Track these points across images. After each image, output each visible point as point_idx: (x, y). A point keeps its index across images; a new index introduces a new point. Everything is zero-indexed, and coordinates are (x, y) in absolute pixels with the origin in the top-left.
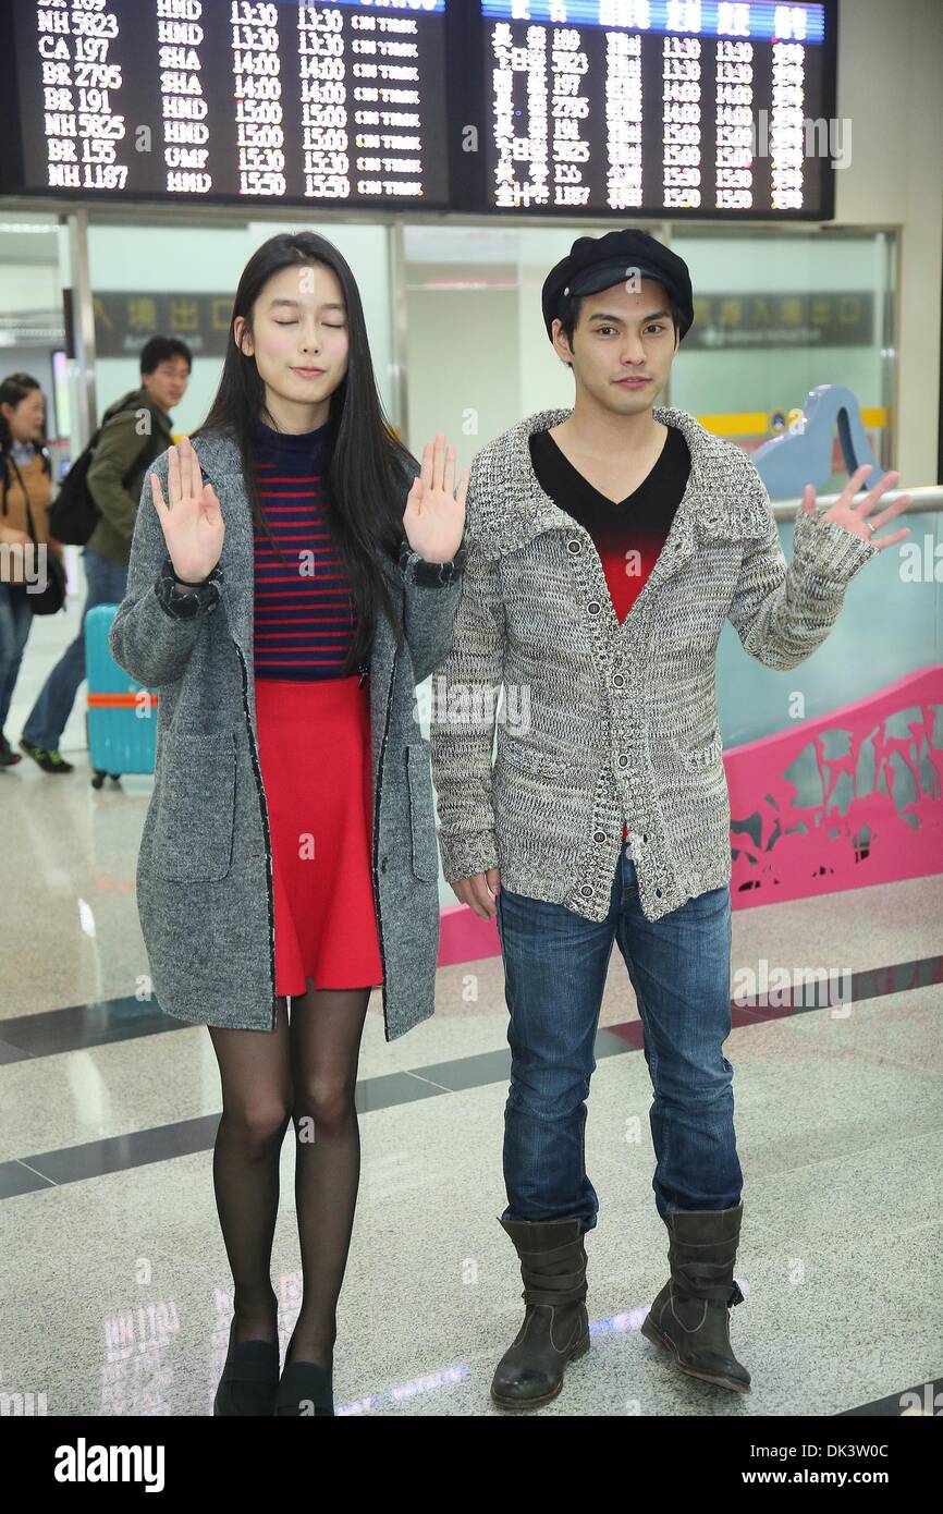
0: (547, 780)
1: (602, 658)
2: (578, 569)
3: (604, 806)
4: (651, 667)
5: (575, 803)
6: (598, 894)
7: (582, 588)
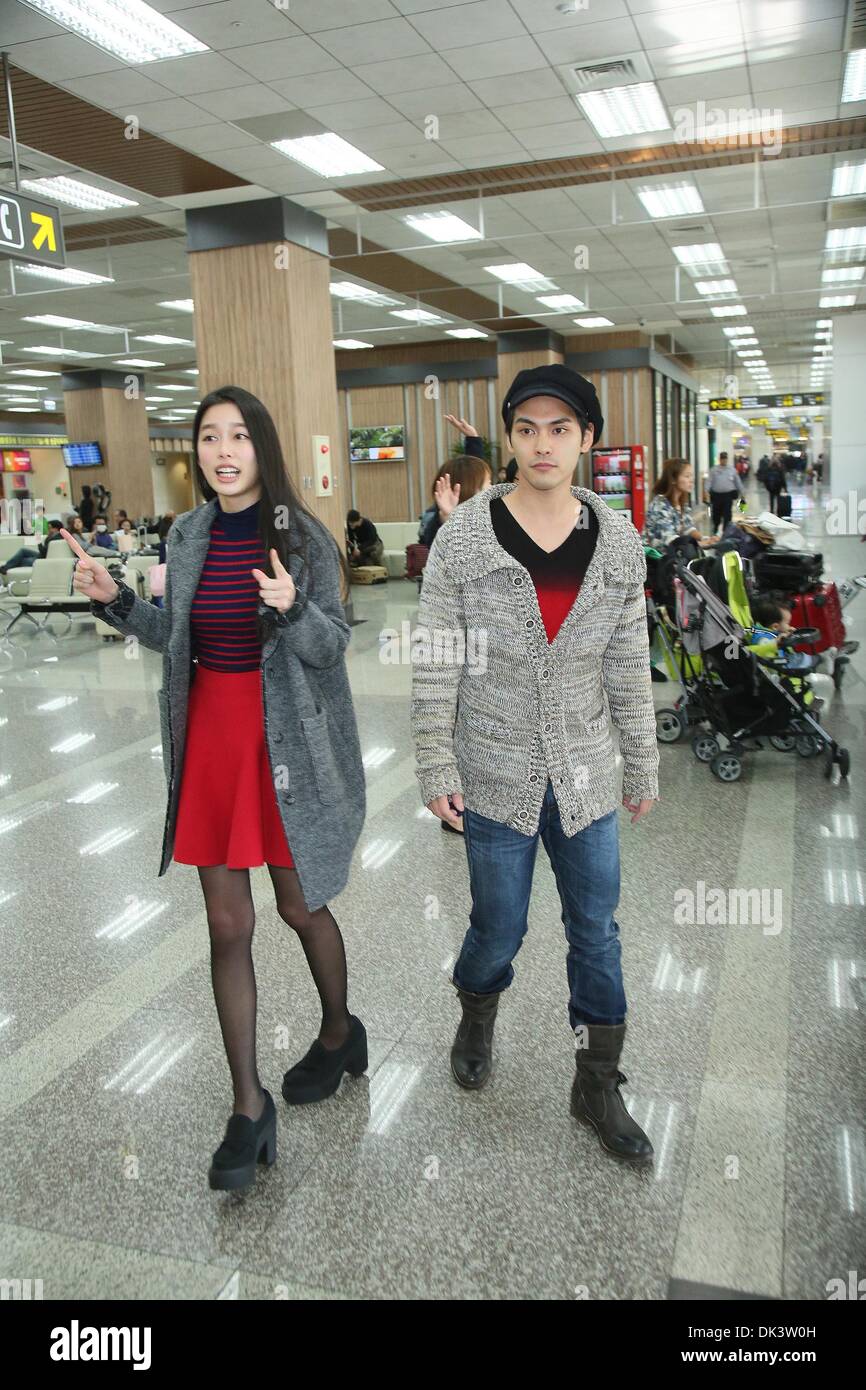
0: (497, 740)
1: (534, 657)
2: (520, 597)
3: (537, 758)
4: (567, 665)
5: (516, 756)
6: (531, 817)
7: (522, 610)
